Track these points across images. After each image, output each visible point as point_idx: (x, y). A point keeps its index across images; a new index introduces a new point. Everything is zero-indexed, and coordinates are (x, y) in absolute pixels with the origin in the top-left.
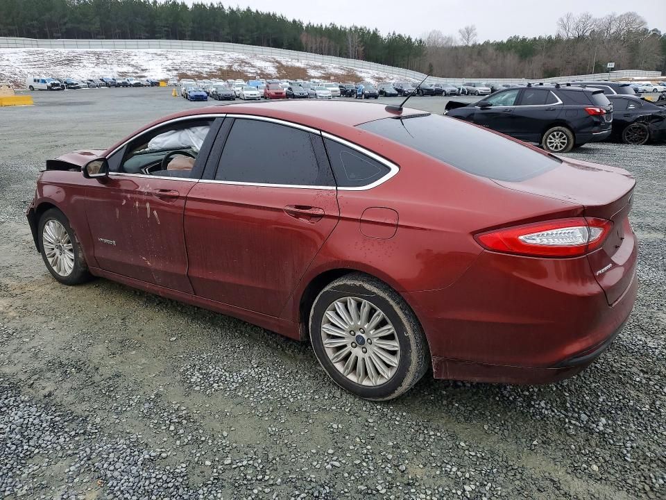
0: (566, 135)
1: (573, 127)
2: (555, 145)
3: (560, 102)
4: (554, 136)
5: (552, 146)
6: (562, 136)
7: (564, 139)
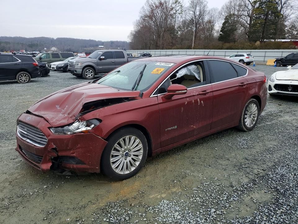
0: (27, 75)
1: (30, 71)
2: (23, 80)
3: (20, 61)
4: (22, 76)
5: (22, 81)
6: (25, 76)
7: (27, 77)
